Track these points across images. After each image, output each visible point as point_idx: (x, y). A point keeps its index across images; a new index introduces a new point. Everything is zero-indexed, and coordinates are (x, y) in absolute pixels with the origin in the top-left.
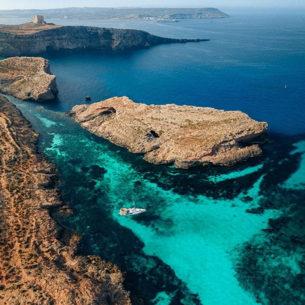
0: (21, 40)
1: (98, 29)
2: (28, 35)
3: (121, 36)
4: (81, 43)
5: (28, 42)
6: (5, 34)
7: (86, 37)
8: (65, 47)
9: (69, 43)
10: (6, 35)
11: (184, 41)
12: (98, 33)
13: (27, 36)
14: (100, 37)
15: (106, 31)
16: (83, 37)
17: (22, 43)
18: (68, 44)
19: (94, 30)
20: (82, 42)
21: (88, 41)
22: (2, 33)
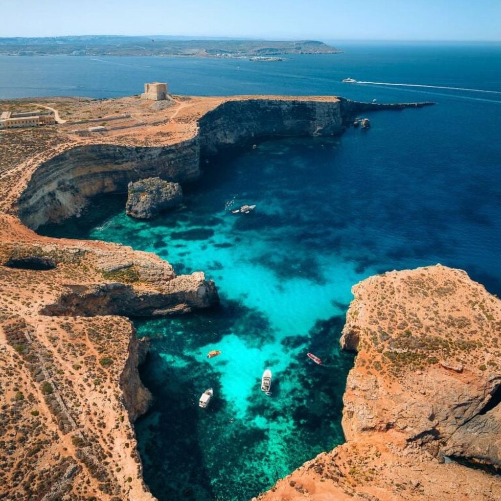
0: (171, 156)
1: (282, 103)
2: (187, 142)
3: (328, 113)
4: (247, 129)
5: (185, 155)
6: (137, 149)
7: (256, 117)
8: (220, 141)
9: (227, 132)
10: (140, 152)
11: (397, 108)
12: (280, 109)
13: (186, 145)
14: (285, 115)
15: (297, 106)
16: (252, 117)
17: (173, 162)
18: (225, 135)
19: (274, 105)
20: (249, 126)
21: (259, 123)
22: (129, 150)
